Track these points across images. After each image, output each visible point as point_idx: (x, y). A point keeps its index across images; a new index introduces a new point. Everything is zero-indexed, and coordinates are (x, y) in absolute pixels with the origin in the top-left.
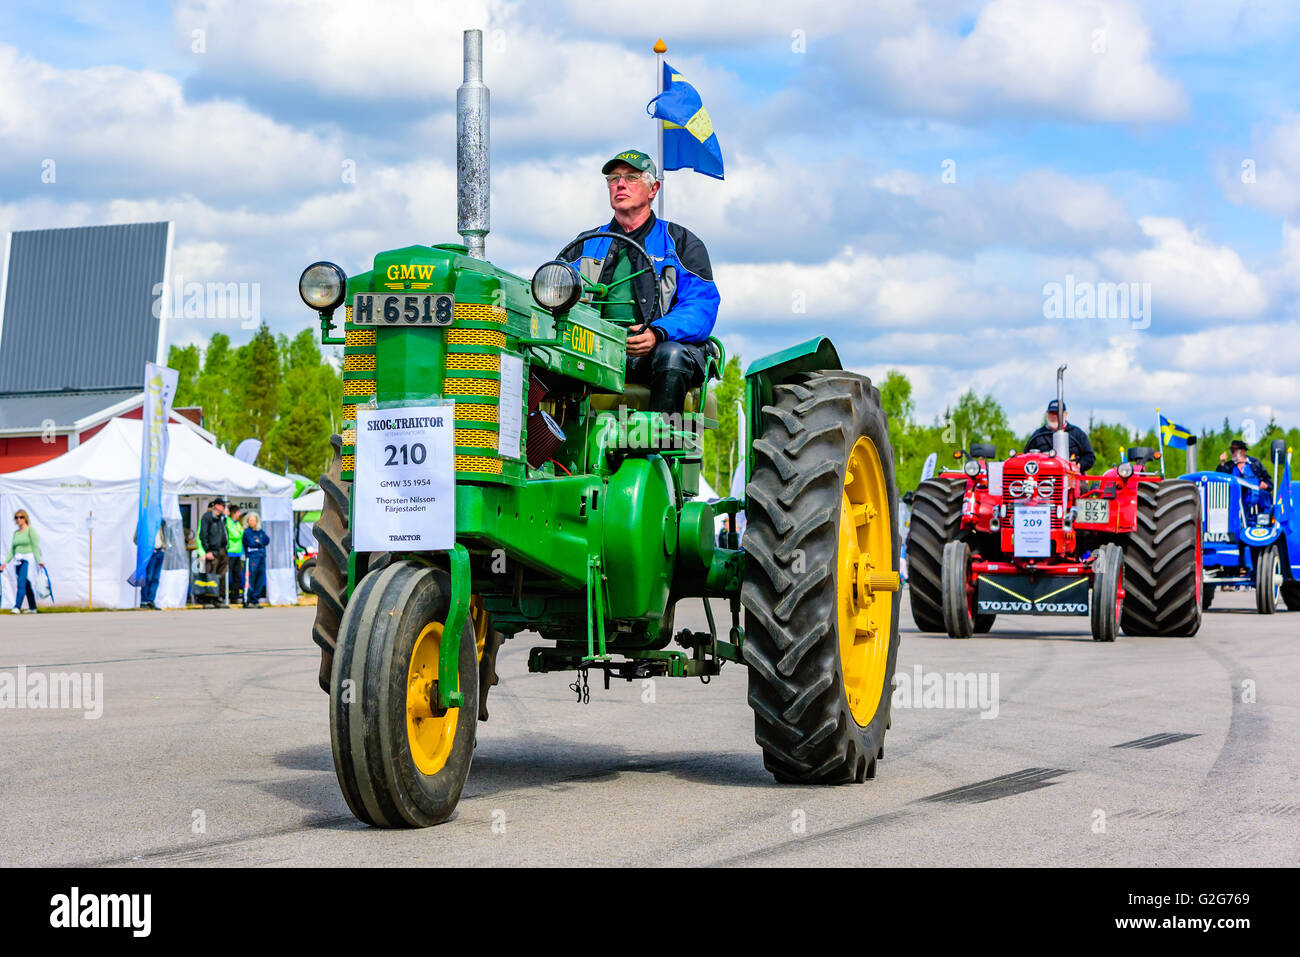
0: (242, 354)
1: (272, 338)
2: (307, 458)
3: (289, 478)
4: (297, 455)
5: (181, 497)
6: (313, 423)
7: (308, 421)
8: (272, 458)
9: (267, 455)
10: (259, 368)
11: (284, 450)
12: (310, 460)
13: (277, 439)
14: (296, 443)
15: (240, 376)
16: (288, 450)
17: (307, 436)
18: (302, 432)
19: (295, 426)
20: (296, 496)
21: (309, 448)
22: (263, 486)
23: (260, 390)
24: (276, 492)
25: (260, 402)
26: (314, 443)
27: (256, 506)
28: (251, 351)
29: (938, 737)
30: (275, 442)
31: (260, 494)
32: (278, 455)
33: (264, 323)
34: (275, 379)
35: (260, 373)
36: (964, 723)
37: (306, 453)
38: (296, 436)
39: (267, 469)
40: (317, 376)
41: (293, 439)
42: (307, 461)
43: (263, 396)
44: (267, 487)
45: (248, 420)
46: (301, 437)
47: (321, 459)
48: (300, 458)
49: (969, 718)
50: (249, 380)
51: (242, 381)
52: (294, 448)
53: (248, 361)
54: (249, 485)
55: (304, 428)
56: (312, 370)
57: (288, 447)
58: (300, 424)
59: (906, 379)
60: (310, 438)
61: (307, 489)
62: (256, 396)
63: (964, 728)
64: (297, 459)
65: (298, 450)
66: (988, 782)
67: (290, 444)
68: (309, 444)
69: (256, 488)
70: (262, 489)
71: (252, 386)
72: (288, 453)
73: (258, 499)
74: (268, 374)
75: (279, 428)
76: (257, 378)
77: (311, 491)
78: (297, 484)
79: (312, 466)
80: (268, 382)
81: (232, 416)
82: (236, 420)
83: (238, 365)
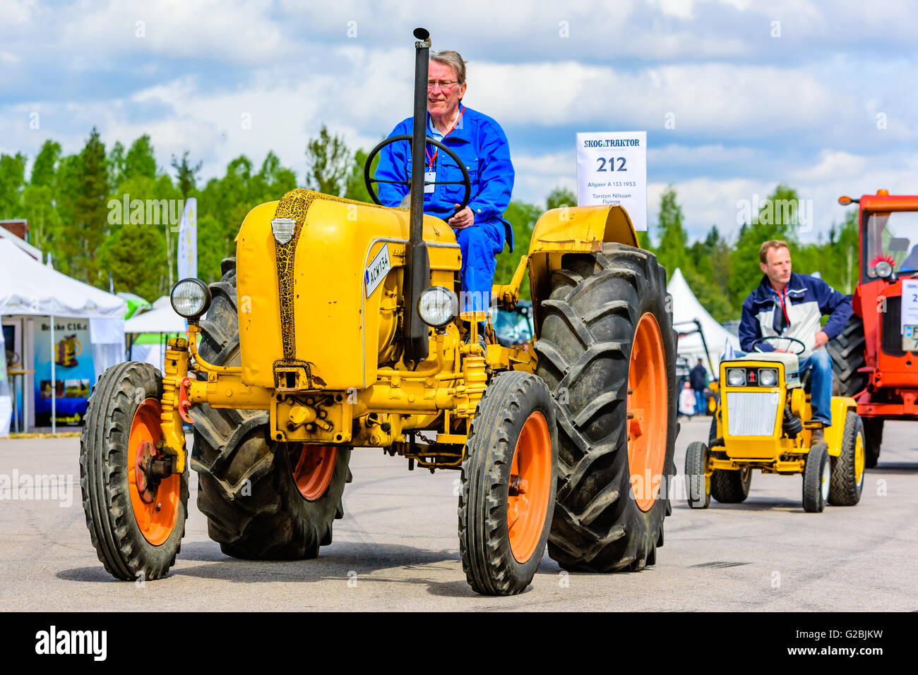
0: (74, 161)
1: (103, 146)
2: (139, 276)
3: (121, 297)
4: (129, 273)
5: (3, 317)
6: (147, 237)
7: (141, 236)
8: (103, 276)
9: (97, 272)
10: (88, 178)
11: (115, 266)
12: (142, 278)
13: (108, 255)
14: (128, 259)
15: (70, 187)
16: (119, 268)
17: (140, 252)
18: (135, 248)
19: (127, 241)
20: (129, 317)
21: (142, 265)
22: (92, 306)
23: (90, 202)
24: (105, 312)
25: (89, 216)
26: (147, 259)
27: (85, 328)
28: (81, 159)
29: (819, 577)
30: (106, 258)
31: (90, 315)
32: (108, 273)
33: (94, 129)
34: (105, 190)
35: (89, 184)
36: (846, 562)
37: (139, 271)
38: (127, 252)
39: (96, 286)
40: (152, 186)
41: (125, 255)
42: (140, 279)
43: (94, 208)
44: (96, 307)
45: (77, 235)
46: (134, 253)
47: (155, 277)
48: (131, 277)
49: (852, 557)
50: (78, 191)
51: (72, 192)
52: (126, 265)
53: (78, 171)
54: (77, 305)
55: (137, 243)
57: (119, 264)
58: (133, 239)
60: (143, 254)
61: (140, 309)
62: (85, 208)
63: (847, 567)
64: (129, 277)
65: (130, 267)
67: (122, 260)
68: (142, 261)
69: (85, 308)
70: (91, 309)
71: (81, 198)
72: (119, 271)
73: (87, 320)
74: (97, 186)
75: (110, 243)
76: (87, 189)
77: (144, 311)
78: (130, 304)
79: (146, 285)
80: (99, 194)
81: (59, 231)
82: (64, 234)
83: (69, 176)
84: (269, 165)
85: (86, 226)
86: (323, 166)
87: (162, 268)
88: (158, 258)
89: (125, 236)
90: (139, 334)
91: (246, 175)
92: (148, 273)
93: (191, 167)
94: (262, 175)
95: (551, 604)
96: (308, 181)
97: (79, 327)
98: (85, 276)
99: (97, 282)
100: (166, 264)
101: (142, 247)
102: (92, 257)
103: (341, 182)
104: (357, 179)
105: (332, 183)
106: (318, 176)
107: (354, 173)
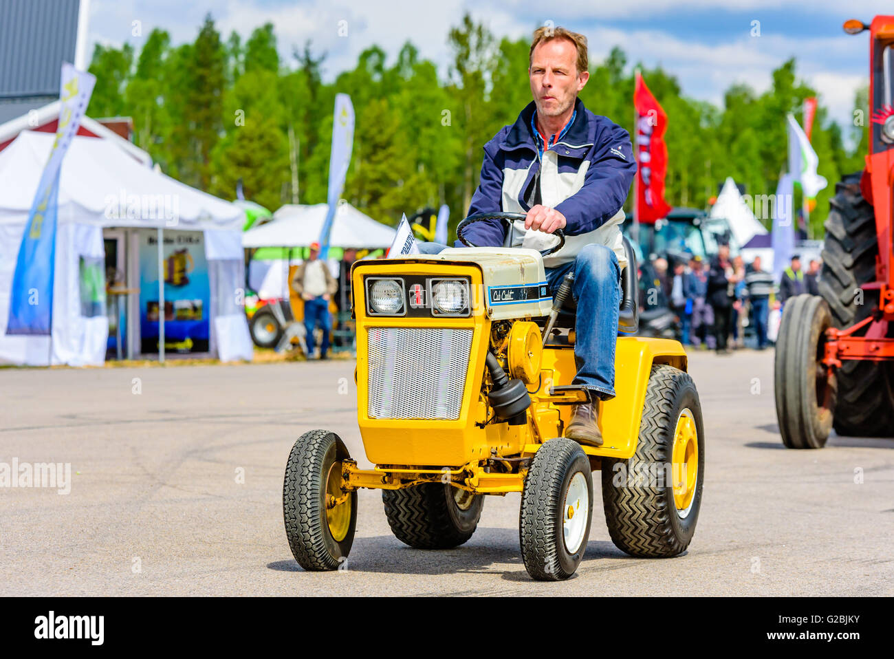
1: (218, 35)
2: (259, 182)
3: (239, 207)
4: (248, 179)
5: (105, 230)
6: (267, 139)
7: (261, 137)
8: (218, 182)
9: (212, 178)
10: (200, 71)
11: (232, 172)
12: (262, 185)
13: (223, 159)
14: (245, 163)
15: (180, 82)
16: (236, 173)
17: (260, 155)
18: (253, 151)
19: (245, 142)
20: (247, 228)
21: (262, 171)
22: (206, 217)
23: (203, 98)
24: (222, 223)
25: (203, 113)
26: (267, 164)
27: (198, 241)
28: (194, 50)
30: (222, 162)
31: (204, 226)
32: (224, 179)
33: (208, 15)
34: (221, 84)
35: (202, 79)
37: (258, 176)
38: (245, 155)
39: (211, 195)
40: (275, 82)
41: (242, 159)
42: (260, 186)
43: (206, 105)
44: (210, 217)
45: (188, 136)
46: (252, 156)
47: (277, 184)
48: (250, 183)
50: (191, 86)
51: (183, 86)
52: (243, 169)
53: (189, 63)
54: (190, 215)
55: (256, 145)
56: (267, 75)
57: (236, 168)
58: (251, 140)
60: (263, 157)
61: (260, 220)
62: (198, 105)
65: (249, 172)
67: (239, 164)
68: (262, 165)
69: (199, 218)
70: (205, 219)
71: (193, 94)
72: (236, 176)
73: (201, 233)
74: (212, 79)
75: (227, 145)
76: (200, 84)
77: (264, 222)
78: (249, 215)
79: (266, 192)
80: (212, 89)
81: (168, 131)
82: (174, 135)
83: (180, 67)
84: (407, 56)
85: (198, 126)
86: (467, 57)
87: (285, 174)
88: (280, 163)
89: (242, 138)
90: (257, 249)
91: (379, 68)
92: (269, 179)
93: (314, 57)
94: (398, 68)
95: (726, 553)
96: (450, 75)
97: (190, 240)
98: (196, 182)
99: (211, 190)
100: (288, 168)
101: (262, 149)
102: (206, 159)
103: (487, 76)
104: (505, 72)
105: (477, 76)
106: (460, 68)
107: (500, 65)
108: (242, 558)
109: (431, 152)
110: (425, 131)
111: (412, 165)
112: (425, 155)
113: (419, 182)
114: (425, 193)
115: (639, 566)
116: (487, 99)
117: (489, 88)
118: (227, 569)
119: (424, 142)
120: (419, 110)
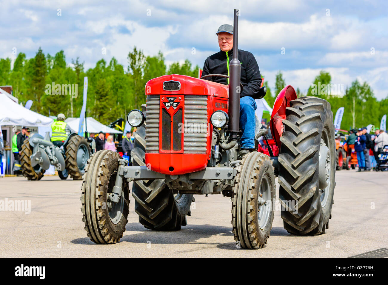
0: (32, 61)
1: (44, 55)
2: (59, 109)
3: (51, 118)
4: (55, 108)
5: (2, 126)
8: (43, 109)
9: (41, 107)
10: (38, 68)
11: (49, 105)
12: (60, 110)
13: (46, 101)
14: (54, 102)
15: (30, 72)
16: (51, 106)
17: (59, 99)
21: (60, 105)
22: (39, 122)
23: (38, 78)
24: (45, 124)
25: (38, 84)
26: (62, 102)
27: (36, 131)
28: (35, 60)
29: (341, 234)
30: (45, 102)
31: (38, 125)
32: (46, 107)
33: (40, 48)
34: (45, 73)
35: (38, 71)
36: (353, 228)
37: (59, 107)
38: (54, 99)
39: (41, 114)
40: (64, 72)
41: (53, 100)
43: (39, 81)
44: (41, 122)
45: (33, 92)
46: (57, 100)
47: (65, 109)
49: (355, 226)
50: (34, 74)
51: (31, 74)
52: (53, 104)
53: (33, 65)
54: (33, 121)
56: (61, 69)
57: (50, 104)
59: (329, 75)
60: (60, 100)
62: (37, 81)
63: (353, 230)
64: (55, 109)
65: (55, 105)
66: (364, 254)
67: (52, 102)
68: (60, 103)
69: (36, 122)
70: (39, 123)
71: (34, 77)
72: (51, 107)
73: (37, 127)
74: (42, 71)
75: (47, 95)
76: (37, 73)
80: (41, 75)
81: (25, 90)
82: (27, 92)
83: (30, 67)
84: (113, 63)
85: (36, 88)
86: (135, 64)
87: (69, 106)
88: (67, 101)
91: (103, 67)
92: (63, 108)
93: (80, 63)
94: (109, 67)
96: (129, 70)
98: (36, 109)
99: (41, 112)
100: (70, 104)
101: (60, 97)
102: (39, 101)
103: (142, 70)
104: (148, 69)
105: (139, 70)
106: (132, 67)
107: (147, 66)
108: (52, 249)
109: (122, 98)
110: (120, 90)
111: (115, 103)
112: (120, 99)
113: (118, 109)
114: (119, 113)
115: (198, 251)
116: (142, 78)
117: (143, 75)
118: (47, 253)
119: (119, 94)
120: (117, 82)
